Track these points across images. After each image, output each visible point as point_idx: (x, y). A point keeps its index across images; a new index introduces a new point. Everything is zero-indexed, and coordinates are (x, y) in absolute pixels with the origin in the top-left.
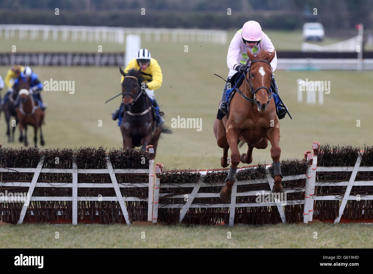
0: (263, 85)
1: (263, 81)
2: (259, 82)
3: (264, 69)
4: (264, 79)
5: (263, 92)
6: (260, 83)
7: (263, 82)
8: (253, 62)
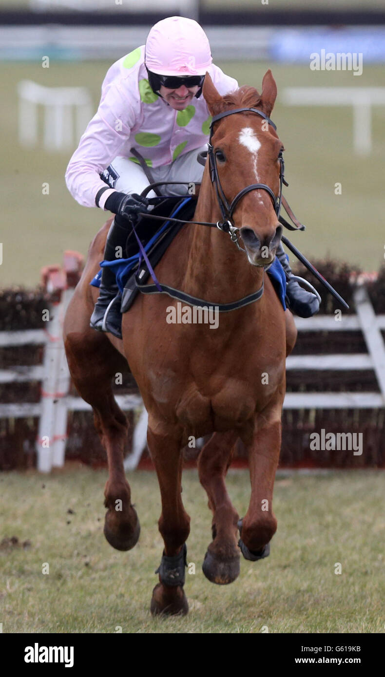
0: (258, 178)
1: (255, 167)
2: (242, 174)
3: (254, 132)
4: (258, 161)
5: (261, 199)
6: (245, 173)
7: (255, 172)
8: (218, 117)
